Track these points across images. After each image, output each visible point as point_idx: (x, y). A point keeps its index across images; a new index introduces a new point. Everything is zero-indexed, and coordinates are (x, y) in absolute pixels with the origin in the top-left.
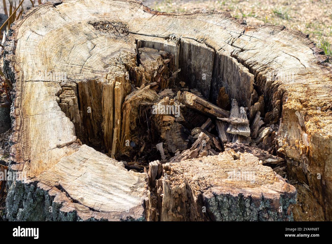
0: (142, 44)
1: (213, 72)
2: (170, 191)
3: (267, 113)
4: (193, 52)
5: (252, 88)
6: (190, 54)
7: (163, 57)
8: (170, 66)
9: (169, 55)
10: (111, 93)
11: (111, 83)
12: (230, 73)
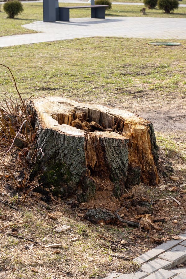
0: (76, 108)
1: (100, 119)
2: (90, 137)
3: (119, 128)
4: (93, 113)
5: (113, 121)
6: (92, 114)
7: (83, 113)
8: (85, 116)
9: (85, 112)
10: (68, 118)
11: (68, 115)
12: (106, 119)
